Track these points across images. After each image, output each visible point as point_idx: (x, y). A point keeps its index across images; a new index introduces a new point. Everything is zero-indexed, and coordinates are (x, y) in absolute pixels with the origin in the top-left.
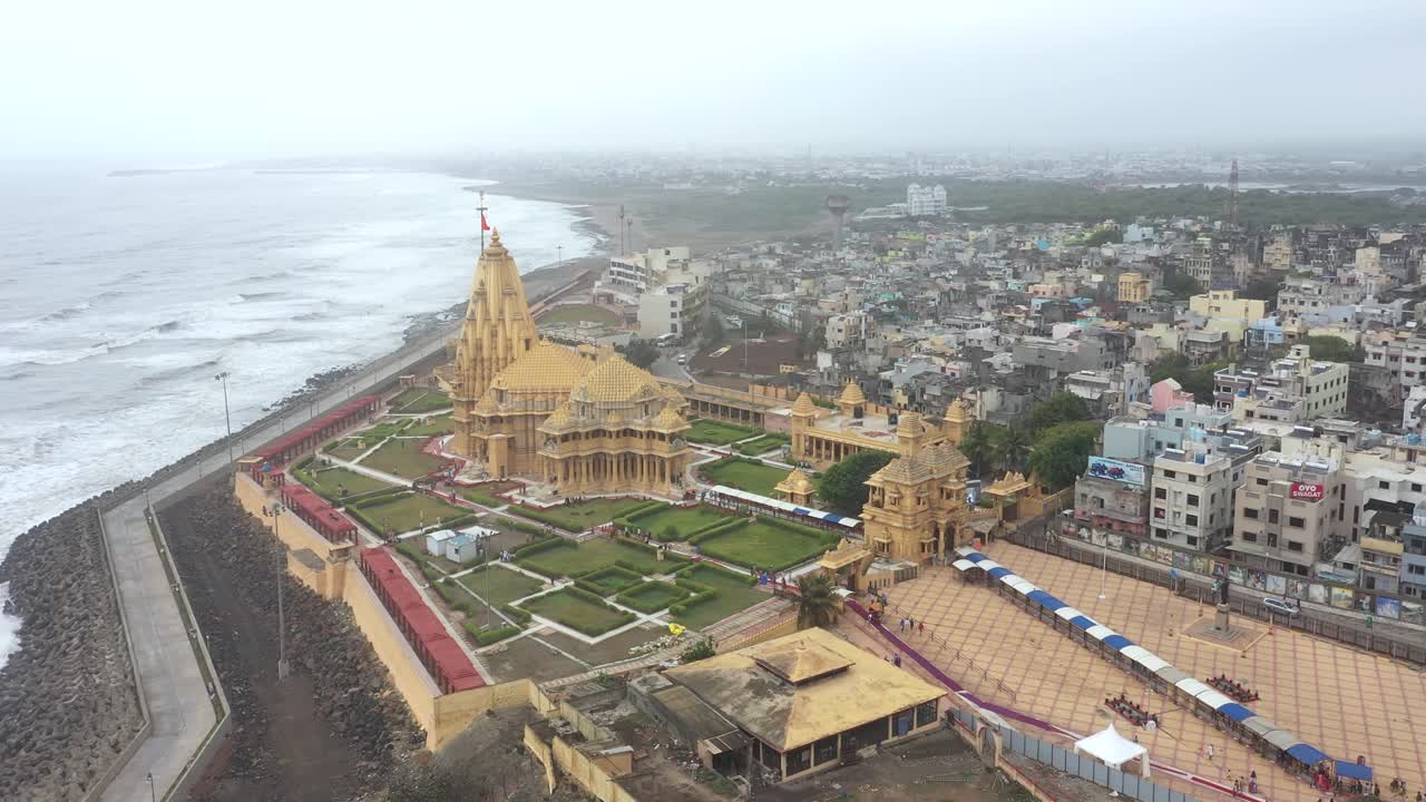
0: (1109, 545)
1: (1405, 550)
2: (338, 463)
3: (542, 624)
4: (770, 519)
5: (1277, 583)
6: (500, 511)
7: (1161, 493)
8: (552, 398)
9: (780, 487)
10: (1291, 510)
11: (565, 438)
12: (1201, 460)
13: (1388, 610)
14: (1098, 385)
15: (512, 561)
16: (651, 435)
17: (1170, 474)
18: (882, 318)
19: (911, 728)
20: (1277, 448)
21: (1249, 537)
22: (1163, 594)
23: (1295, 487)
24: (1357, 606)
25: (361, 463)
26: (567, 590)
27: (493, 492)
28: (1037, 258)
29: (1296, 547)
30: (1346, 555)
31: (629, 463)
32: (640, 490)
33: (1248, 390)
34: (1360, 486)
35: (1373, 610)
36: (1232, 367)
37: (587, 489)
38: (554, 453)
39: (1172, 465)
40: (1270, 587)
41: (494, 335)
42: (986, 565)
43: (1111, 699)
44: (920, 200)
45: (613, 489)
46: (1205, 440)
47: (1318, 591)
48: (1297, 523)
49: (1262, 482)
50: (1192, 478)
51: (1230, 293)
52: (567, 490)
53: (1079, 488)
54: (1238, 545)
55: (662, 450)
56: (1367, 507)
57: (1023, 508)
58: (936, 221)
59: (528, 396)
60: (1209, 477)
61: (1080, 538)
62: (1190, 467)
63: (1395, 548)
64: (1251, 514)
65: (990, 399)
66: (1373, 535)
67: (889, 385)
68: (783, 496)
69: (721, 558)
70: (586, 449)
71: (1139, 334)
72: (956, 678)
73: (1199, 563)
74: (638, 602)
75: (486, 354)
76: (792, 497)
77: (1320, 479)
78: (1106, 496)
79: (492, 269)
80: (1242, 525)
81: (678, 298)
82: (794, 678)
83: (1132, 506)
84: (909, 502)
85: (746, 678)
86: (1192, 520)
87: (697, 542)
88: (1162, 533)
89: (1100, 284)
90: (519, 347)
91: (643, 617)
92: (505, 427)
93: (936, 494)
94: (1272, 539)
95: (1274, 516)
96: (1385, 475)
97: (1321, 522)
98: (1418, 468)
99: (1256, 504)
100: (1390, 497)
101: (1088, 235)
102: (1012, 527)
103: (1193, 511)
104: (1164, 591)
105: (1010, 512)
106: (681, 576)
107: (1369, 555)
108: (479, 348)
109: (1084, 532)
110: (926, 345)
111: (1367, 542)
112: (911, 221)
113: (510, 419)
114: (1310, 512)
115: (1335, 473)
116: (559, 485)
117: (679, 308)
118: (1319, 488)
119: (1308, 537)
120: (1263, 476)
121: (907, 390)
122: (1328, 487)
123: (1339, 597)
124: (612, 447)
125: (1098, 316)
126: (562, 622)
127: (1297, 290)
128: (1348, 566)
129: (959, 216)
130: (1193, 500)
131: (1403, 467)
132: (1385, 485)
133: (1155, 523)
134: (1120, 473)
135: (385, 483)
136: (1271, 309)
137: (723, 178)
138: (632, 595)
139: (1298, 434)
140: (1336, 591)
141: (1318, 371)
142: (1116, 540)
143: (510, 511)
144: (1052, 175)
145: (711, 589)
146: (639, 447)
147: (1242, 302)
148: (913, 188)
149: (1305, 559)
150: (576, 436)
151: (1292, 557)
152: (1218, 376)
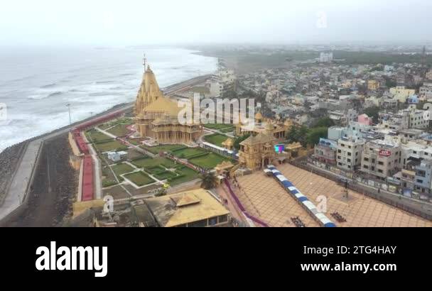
0: (321, 167)
1: (416, 174)
2: (100, 130)
3: (127, 181)
4: (216, 153)
5: (371, 183)
6: (137, 147)
7: (340, 151)
8: (160, 114)
9: (223, 143)
10: (379, 159)
11: (159, 126)
12: (354, 141)
13: (407, 194)
14: (339, 115)
15: (131, 162)
16: (186, 126)
17: (343, 145)
18: (284, 92)
19: (216, 223)
20: (383, 138)
21: (366, 167)
22: (333, 184)
23: (380, 152)
24: (397, 192)
25: (107, 131)
26: (140, 172)
27: (138, 141)
28: (348, 76)
29: (380, 171)
30: (398, 175)
31: (180, 134)
32: (182, 143)
33: (388, 118)
34: (406, 152)
35: (402, 193)
36: (385, 111)
37: (166, 141)
38: (155, 130)
39: (344, 142)
40: (369, 184)
41: (147, 95)
42: (274, 171)
43: (293, 217)
44: (323, 57)
45: (174, 141)
46: (357, 135)
47: (384, 186)
48: (381, 163)
49: (371, 149)
50: (350, 147)
51: (403, 87)
52: (159, 141)
53: (316, 148)
54: (362, 169)
55: (189, 131)
56: (408, 159)
57: (299, 154)
58: (326, 64)
59: (153, 113)
60: (356, 147)
61: (313, 164)
62: (350, 143)
63: (413, 173)
64: (366, 159)
65: (304, 119)
66: (407, 169)
67: (274, 113)
68: (223, 146)
69: (194, 164)
70: (166, 129)
71: (366, 99)
72: (244, 207)
73: (348, 174)
74: (159, 177)
75: (144, 100)
76: (226, 147)
77: (390, 149)
78: (324, 151)
79: (147, 76)
80: (363, 163)
81: (222, 86)
82: (178, 205)
83: (332, 155)
84: (251, 151)
85: (166, 203)
86: (349, 160)
87: (190, 159)
88: (340, 164)
89: (364, 84)
90: (154, 99)
91: (158, 181)
92: (146, 122)
93: (262, 149)
94: (373, 168)
95: (373, 161)
96: (415, 149)
97: (390, 163)
98: (429, 147)
99: (368, 156)
100: (417, 156)
101: (371, 68)
102: (293, 159)
103: (350, 158)
104: (334, 182)
105: (294, 154)
106: (178, 169)
107: (405, 175)
108: (142, 99)
109: (314, 162)
110: (293, 101)
111: (404, 171)
112: (318, 63)
113: (147, 120)
114: (385, 160)
115: (396, 148)
116: (157, 140)
117: (222, 88)
118: (389, 152)
119: (384, 168)
120: (372, 147)
121: (280, 115)
122: (393, 152)
123: (391, 189)
124: (174, 129)
125: (357, 94)
126: (133, 182)
127: (426, 87)
128: (399, 179)
129: (335, 62)
130: (349, 154)
131: (424, 147)
132: (415, 152)
133: (338, 161)
134: (329, 144)
135: (109, 137)
136: (417, 92)
137: (269, 51)
138: (158, 174)
139: (391, 134)
140: (391, 186)
141: (417, 113)
142: (324, 165)
143: (140, 147)
144: (375, 50)
145: (183, 174)
146: (182, 130)
147: (408, 90)
148: (322, 54)
149: (384, 175)
150: (163, 126)
151: (379, 174)
152: (380, 114)
